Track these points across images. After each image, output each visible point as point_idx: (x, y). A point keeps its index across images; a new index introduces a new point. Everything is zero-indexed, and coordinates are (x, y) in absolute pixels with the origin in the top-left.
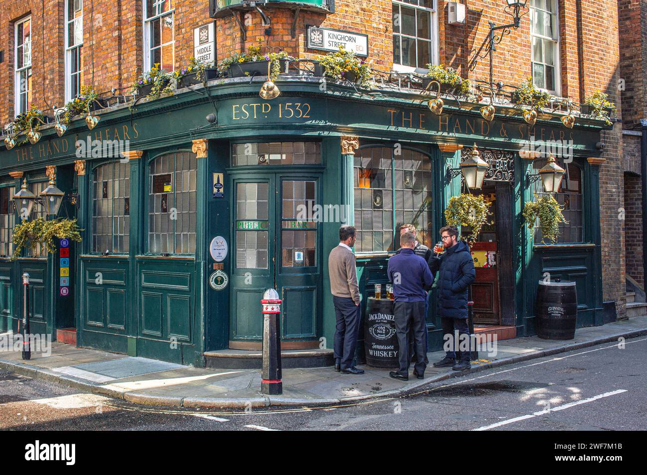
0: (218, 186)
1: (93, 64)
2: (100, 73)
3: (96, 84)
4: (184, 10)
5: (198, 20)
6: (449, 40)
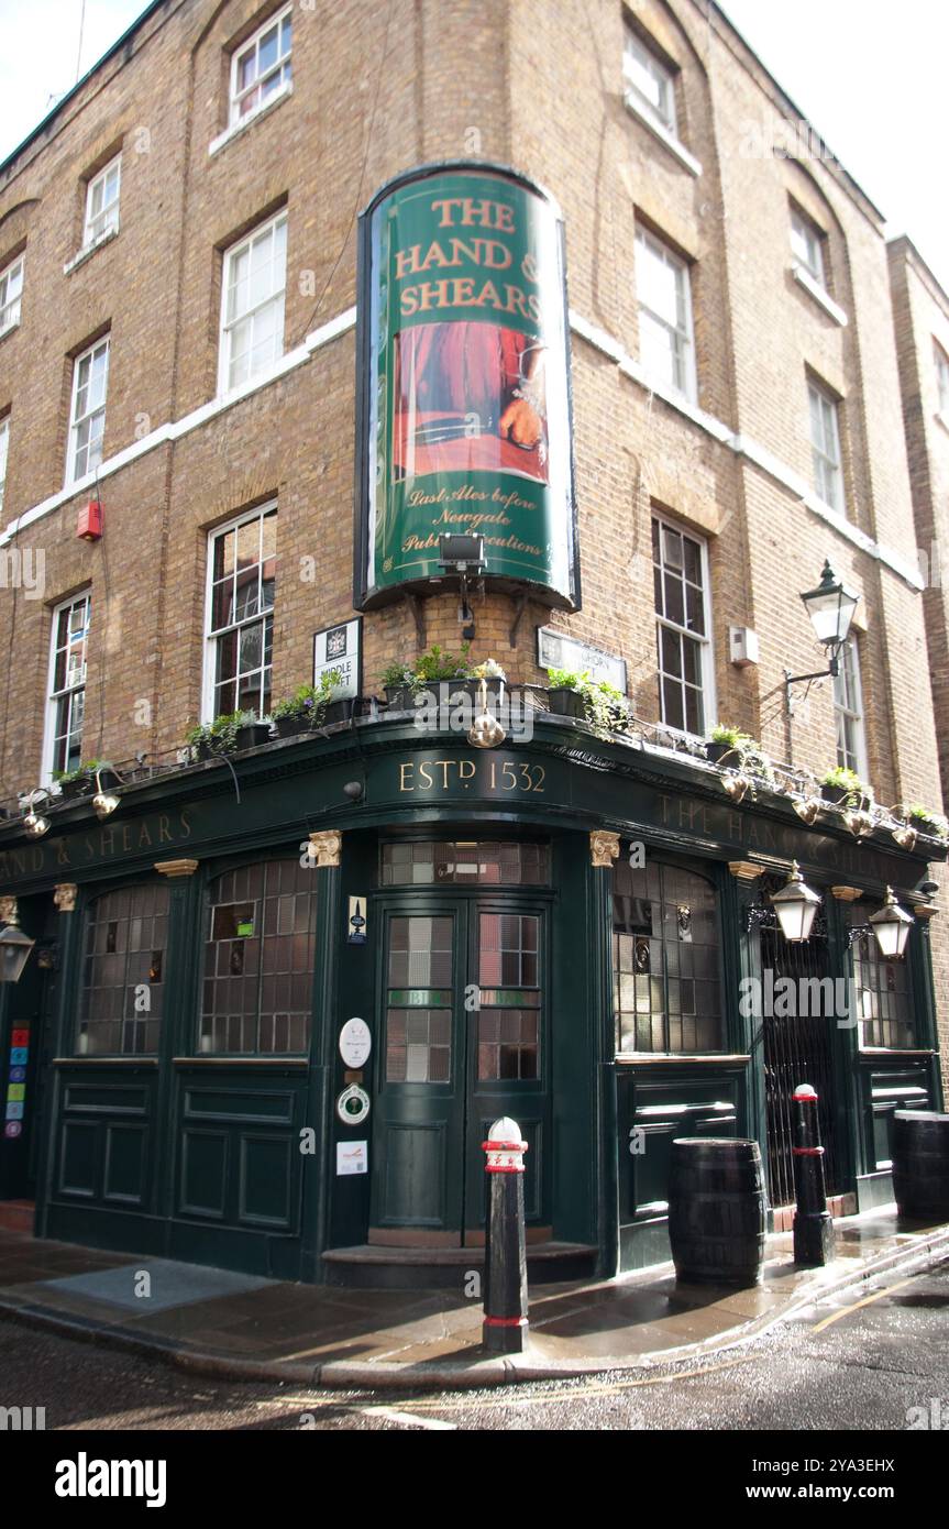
0: (358, 921)
1: (102, 714)
2: (115, 729)
3: (106, 748)
4: (293, 605)
5: (323, 619)
6: (732, 690)
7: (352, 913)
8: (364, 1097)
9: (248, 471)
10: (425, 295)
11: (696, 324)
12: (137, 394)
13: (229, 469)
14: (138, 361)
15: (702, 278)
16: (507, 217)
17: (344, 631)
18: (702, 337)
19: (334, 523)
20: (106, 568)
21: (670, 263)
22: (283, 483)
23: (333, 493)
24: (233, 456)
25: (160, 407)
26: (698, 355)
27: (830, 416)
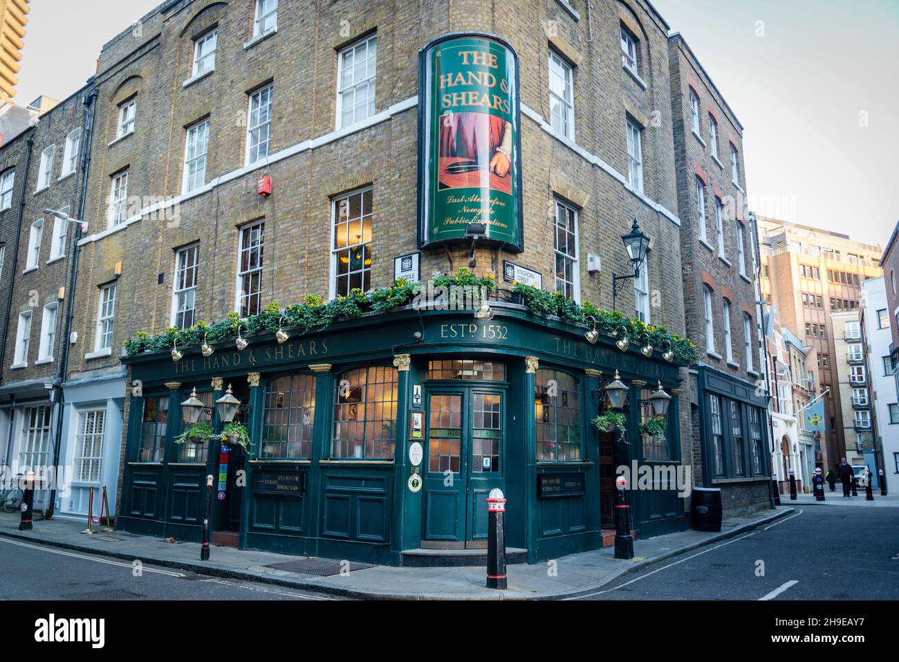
0: (417, 397)
4: (382, 242)
5: (399, 251)
6: (588, 285)
7: (415, 393)
8: (420, 479)
9: (356, 171)
10: (455, 99)
11: (575, 98)
12: (290, 121)
13: (345, 168)
14: (290, 103)
15: (579, 75)
16: (494, 61)
17: (411, 258)
18: (578, 106)
19: (405, 204)
20: (273, 211)
21: (564, 67)
22: (376, 180)
23: (404, 189)
24: (347, 162)
25: (304, 130)
26: (576, 115)
27: (637, 137)
